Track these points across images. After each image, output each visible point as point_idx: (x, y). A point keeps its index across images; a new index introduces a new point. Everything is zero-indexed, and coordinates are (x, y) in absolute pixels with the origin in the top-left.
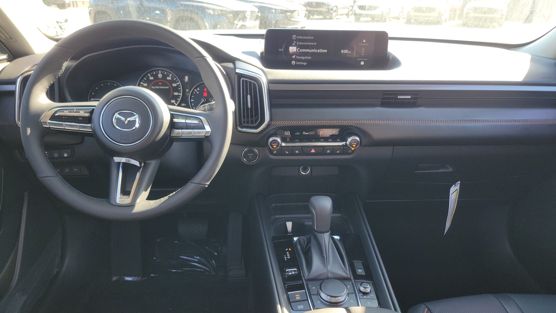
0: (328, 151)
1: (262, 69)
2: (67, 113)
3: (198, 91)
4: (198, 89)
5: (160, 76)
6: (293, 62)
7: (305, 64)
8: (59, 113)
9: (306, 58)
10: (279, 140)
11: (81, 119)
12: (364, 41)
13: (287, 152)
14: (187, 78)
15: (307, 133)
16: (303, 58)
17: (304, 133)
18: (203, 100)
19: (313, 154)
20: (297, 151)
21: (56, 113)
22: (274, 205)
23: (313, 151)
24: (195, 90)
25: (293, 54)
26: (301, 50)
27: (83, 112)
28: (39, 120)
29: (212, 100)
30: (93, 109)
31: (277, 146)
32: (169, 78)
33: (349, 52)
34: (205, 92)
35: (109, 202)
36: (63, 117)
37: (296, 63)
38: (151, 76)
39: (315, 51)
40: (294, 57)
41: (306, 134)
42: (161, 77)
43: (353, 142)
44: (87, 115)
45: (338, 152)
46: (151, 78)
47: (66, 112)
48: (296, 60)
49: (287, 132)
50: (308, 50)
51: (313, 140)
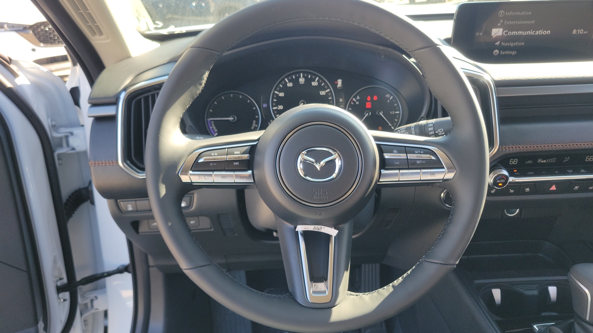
0: (576, 187)
1: (476, 65)
3: (357, 100)
4: (358, 98)
5: (302, 80)
6: (496, 52)
7: (514, 53)
8: (204, 158)
9: (516, 44)
10: (505, 173)
11: (236, 163)
13: (512, 191)
14: (340, 82)
15: (545, 161)
16: (512, 44)
17: (540, 161)
18: (367, 114)
19: (553, 192)
20: (528, 189)
21: (200, 158)
23: (553, 188)
24: (354, 99)
25: (498, 38)
26: (510, 33)
27: (239, 153)
28: (176, 173)
29: (380, 113)
31: (504, 184)
32: (315, 84)
33: (585, 32)
34: (368, 101)
36: (211, 164)
37: (500, 52)
38: (289, 82)
39: (532, 33)
40: (497, 43)
41: (542, 162)
42: (303, 83)
44: (246, 156)
45: (591, 188)
46: (290, 85)
47: (215, 156)
48: (501, 48)
49: (513, 161)
50: (520, 33)
51: (557, 172)
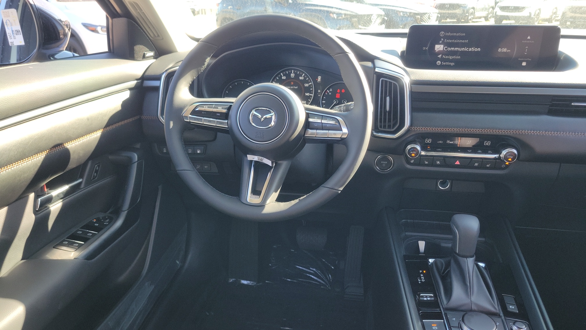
0: (476, 164)
2: (206, 108)
3: (330, 92)
4: (331, 90)
5: (293, 75)
6: (439, 63)
7: (452, 64)
8: (199, 108)
9: (454, 57)
10: (419, 148)
11: (218, 114)
12: (529, 38)
13: (426, 163)
14: (319, 79)
15: (452, 142)
16: (451, 58)
17: (448, 142)
18: (336, 102)
19: (457, 166)
20: (439, 162)
21: (197, 108)
22: (404, 220)
23: (458, 163)
24: (328, 91)
25: (440, 53)
26: (449, 49)
27: (221, 108)
28: (181, 114)
29: (345, 102)
30: (231, 106)
31: (416, 155)
32: (301, 78)
33: (508, 51)
34: (338, 93)
35: (240, 200)
36: (203, 113)
37: (441, 63)
38: (284, 76)
39: (466, 49)
40: (440, 56)
41: (450, 143)
42: (293, 77)
43: (509, 155)
44: (225, 111)
45: (488, 166)
46: (284, 78)
48: (442, 60)
49: (428, 140)
50: (457, 49)
51: (459, 151)
